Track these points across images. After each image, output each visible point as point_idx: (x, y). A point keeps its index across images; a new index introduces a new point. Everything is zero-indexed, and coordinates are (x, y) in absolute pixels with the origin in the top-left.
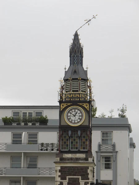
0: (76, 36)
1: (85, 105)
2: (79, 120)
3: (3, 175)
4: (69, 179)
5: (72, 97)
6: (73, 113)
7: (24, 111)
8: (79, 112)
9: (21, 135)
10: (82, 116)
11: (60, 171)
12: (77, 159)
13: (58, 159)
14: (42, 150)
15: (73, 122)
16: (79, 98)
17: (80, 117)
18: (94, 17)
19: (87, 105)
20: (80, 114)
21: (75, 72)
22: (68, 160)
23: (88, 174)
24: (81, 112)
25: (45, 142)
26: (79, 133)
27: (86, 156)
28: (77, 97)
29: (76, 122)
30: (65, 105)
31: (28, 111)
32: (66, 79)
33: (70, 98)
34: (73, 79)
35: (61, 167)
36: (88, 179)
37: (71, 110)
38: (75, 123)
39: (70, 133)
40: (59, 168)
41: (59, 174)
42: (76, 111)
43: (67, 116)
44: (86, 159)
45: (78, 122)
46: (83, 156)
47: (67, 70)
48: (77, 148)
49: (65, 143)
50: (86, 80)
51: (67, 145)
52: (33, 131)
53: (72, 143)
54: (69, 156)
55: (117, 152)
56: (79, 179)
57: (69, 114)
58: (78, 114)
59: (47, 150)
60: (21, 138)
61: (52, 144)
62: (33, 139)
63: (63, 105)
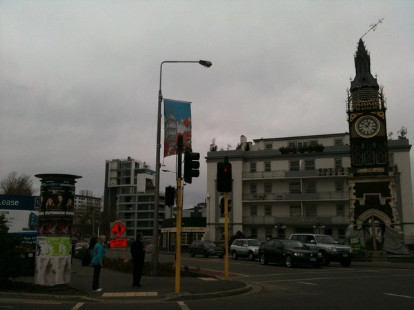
0: (361, 43)
1: (379, 114)
2: (373, 131)
3: (284, 201)
4: (366, 196)
5: (363, 106)
6: (365, 124)
7: (299, 141)
8: (372, 122)
9: (298, 162)
10: (376, 126)
11: (355, 188)
12: (375, 174)
13: (352, 174)
14: (320, 175)
15: (366, 133)
16: (372, 106)
17: (374, 128)
18: (380, 22)
19: (381, 114)
20: (374, 124)
21: (364, 79)
22: (364, 175)
23: (389, 190)
24: (375, 122)
25: (323, 167)
26: (374, 145)
27: (386, 169)
28: (369, 106)
29: (370, 133)
30: (355, 115)
31: (302, 141)
32: (353, 88)
33: (361, 107)
34: (362, 87)
35: (356, 183)
36: (390, 196)
37: (363, 120)
38: (368, 134)
39: (363, 145)
40: (353, 185)
41: (354, 191)
42: (369, 121)
43: (359, 127)
44: (386, 173)
45: (372, 133)
46: (381, 170)
47: (353, 80)
48: (373, 162)
49: (358, 157)
50: (377, 87)
51: (361, 159)
52: (310, 159)
53: (366, 156)
54: (365, 170)
55: (399, 174)
56: (378, 196)
57: (361, 125)
58: (371, 124)
59: (325, 175)
60: (298, 165)
61: (330, 169)
62: (310, 166)
63: (353, 116)
